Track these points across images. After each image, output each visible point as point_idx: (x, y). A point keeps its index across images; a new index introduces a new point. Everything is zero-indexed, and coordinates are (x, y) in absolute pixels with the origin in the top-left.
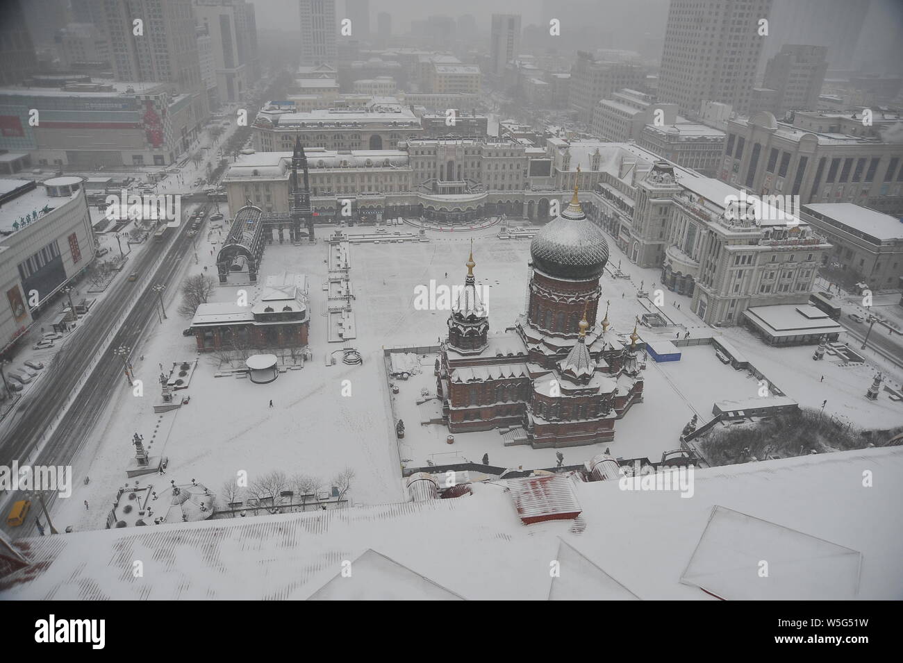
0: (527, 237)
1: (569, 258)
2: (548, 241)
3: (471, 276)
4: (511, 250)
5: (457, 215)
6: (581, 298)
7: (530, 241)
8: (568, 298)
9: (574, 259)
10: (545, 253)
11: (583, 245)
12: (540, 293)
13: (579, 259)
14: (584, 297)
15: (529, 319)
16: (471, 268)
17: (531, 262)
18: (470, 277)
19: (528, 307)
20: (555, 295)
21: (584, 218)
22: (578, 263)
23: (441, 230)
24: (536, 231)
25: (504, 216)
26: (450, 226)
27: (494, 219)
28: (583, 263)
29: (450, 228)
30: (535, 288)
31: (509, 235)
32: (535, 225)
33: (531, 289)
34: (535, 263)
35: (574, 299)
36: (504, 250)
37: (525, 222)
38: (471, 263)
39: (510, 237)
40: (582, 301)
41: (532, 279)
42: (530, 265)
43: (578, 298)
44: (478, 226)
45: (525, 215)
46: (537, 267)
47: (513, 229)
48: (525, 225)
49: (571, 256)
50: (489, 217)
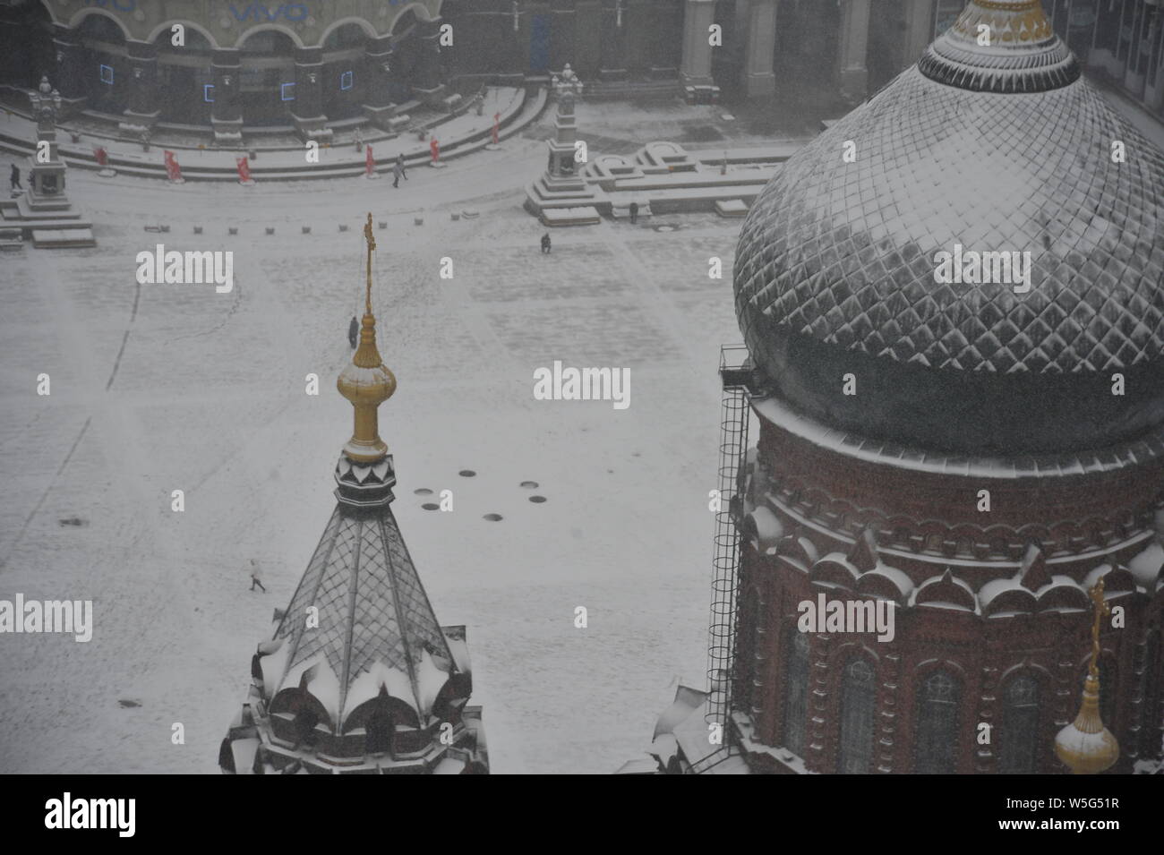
0: (710, 206)
1: (973, 335)
2: (842, 234)
3: (373, 452)
4: (616, 288)
5: (273, 77)
6: (1060, 581)
7: (733, 231)
8: (981, 578)
9: (1006, 335)
10: (825, 304)
11: (1062, 250)
12: (800, 554)
13: (1038, 334)
14: (1079, 571)
15: (740, 718)
16: (367, 404)
17: (738, 358)
18: (362, 463)
19: (726, 641)
20: (889, 561)
21: (1067, 77)
22: (1037, 363)
23: (173, 171)
24: (766, 172)
25: (567, 80)
26: (227, 145)
27: (502, 101)
28: (1068, 362)
29: (228, 159)
30: (766, 524)
31: (601, 197)
32: (763, 129)
33: (747, 529)
34: (761, 367)
35: (1015, 585)
36: (568, 292)
37: (701, 113)
38: (367, 377)
39: (605, 210)
40: (1065, 595)
41: (745, 469)
42: (731, 379)
43: (1037, 576)
44: (405, 145)
45: (697, 76)
46: (777, 393)
47: (629, 161)
48: (699, 134)
49: (989, 316)
50: (473, 89)
